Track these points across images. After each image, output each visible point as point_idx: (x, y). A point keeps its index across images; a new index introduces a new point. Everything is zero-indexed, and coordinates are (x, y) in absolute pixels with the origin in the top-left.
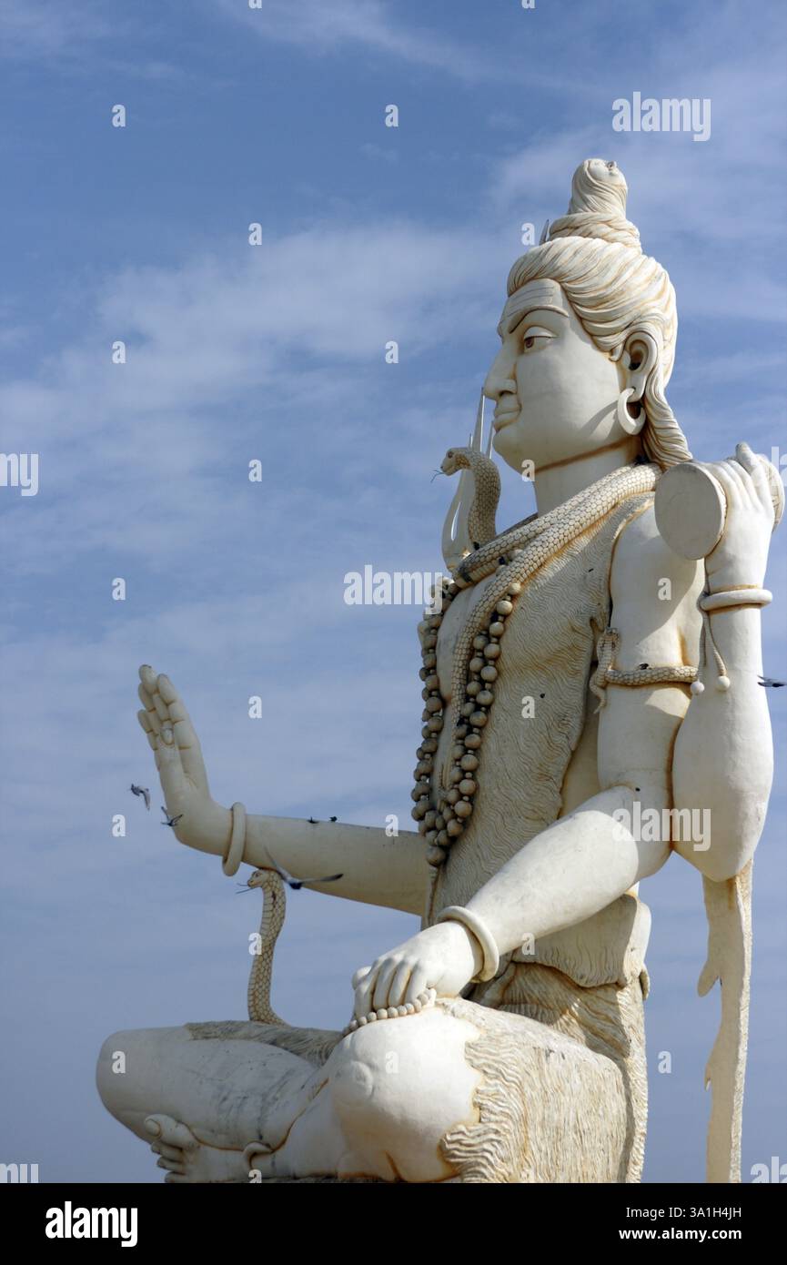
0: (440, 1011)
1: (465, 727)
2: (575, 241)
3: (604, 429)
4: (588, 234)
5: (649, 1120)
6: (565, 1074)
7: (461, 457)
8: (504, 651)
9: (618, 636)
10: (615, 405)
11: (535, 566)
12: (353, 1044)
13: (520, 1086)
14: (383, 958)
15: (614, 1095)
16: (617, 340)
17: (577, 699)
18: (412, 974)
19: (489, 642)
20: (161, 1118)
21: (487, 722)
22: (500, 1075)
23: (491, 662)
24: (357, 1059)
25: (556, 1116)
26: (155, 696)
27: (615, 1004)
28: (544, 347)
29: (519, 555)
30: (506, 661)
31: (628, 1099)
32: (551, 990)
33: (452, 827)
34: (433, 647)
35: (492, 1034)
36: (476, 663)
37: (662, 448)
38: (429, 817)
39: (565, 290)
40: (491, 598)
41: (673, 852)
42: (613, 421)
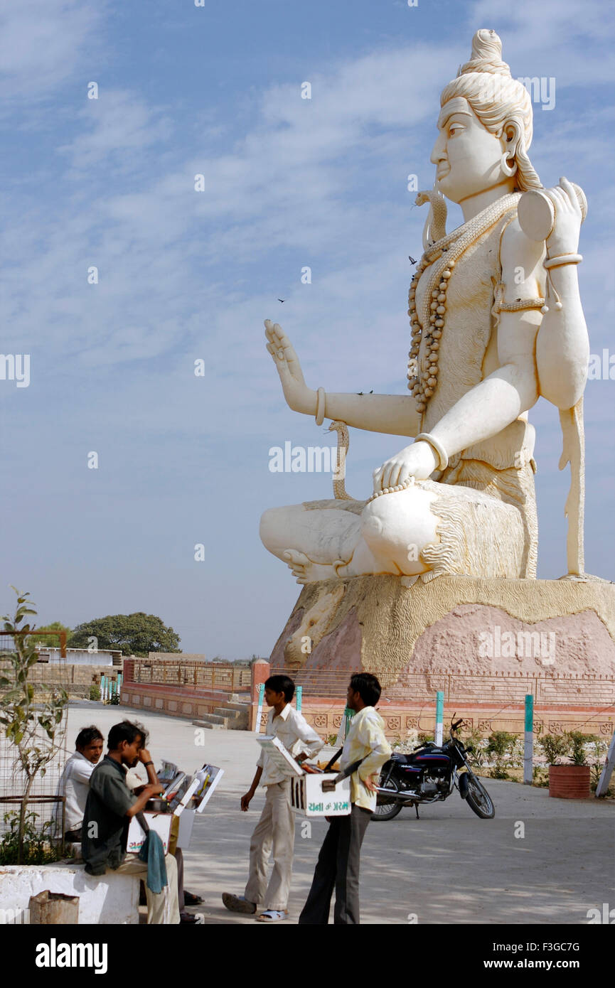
0: (417, 487)
1: (430, 339)
2: (474, 75)
3: (495, 175)
4: (481, 71)
5: (539, 536)
6: (487, 515)
7: (425, 196)
8: (448, 298)
9: (505, 285)
10: (500, 161)
11: (461, 251)
12: (371, 508)
13: (462, 523)
14: (386, 463)
15: (516, 525)
16: (499, 126)
17: (487, 320)
18: (401, 469)
19: (440, 293)
20: (291, 551)
21: (441, 336)
22: (450, 518)
23: (441, 304)
24: (373, 515)
25: (483, 537)
26: (274, 335)
27: (517, 477)
28: (460, 133)
29: (453, 246)
30: (449, 303)
31: (525, 526)
32: (482, 473)
33: (427, 392)
34: (414, 298)
35: (445, 497)
36: (434, 305)
37: (526, 182)
38: (416, 387)
39: (469, 102)
40: (439, 270)
41: (540, 397)
42: (499, 170)
